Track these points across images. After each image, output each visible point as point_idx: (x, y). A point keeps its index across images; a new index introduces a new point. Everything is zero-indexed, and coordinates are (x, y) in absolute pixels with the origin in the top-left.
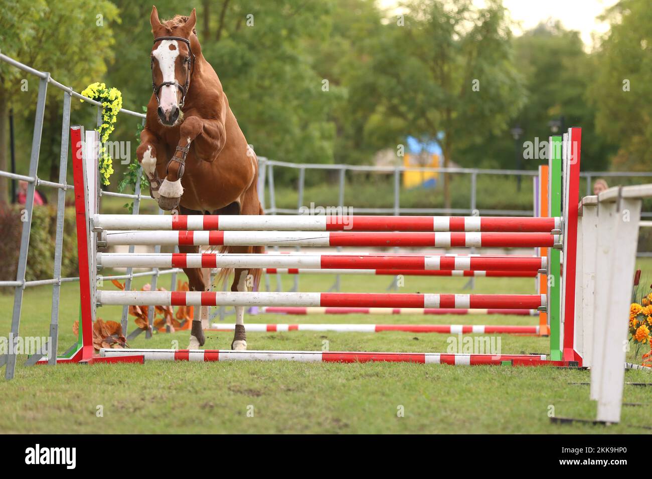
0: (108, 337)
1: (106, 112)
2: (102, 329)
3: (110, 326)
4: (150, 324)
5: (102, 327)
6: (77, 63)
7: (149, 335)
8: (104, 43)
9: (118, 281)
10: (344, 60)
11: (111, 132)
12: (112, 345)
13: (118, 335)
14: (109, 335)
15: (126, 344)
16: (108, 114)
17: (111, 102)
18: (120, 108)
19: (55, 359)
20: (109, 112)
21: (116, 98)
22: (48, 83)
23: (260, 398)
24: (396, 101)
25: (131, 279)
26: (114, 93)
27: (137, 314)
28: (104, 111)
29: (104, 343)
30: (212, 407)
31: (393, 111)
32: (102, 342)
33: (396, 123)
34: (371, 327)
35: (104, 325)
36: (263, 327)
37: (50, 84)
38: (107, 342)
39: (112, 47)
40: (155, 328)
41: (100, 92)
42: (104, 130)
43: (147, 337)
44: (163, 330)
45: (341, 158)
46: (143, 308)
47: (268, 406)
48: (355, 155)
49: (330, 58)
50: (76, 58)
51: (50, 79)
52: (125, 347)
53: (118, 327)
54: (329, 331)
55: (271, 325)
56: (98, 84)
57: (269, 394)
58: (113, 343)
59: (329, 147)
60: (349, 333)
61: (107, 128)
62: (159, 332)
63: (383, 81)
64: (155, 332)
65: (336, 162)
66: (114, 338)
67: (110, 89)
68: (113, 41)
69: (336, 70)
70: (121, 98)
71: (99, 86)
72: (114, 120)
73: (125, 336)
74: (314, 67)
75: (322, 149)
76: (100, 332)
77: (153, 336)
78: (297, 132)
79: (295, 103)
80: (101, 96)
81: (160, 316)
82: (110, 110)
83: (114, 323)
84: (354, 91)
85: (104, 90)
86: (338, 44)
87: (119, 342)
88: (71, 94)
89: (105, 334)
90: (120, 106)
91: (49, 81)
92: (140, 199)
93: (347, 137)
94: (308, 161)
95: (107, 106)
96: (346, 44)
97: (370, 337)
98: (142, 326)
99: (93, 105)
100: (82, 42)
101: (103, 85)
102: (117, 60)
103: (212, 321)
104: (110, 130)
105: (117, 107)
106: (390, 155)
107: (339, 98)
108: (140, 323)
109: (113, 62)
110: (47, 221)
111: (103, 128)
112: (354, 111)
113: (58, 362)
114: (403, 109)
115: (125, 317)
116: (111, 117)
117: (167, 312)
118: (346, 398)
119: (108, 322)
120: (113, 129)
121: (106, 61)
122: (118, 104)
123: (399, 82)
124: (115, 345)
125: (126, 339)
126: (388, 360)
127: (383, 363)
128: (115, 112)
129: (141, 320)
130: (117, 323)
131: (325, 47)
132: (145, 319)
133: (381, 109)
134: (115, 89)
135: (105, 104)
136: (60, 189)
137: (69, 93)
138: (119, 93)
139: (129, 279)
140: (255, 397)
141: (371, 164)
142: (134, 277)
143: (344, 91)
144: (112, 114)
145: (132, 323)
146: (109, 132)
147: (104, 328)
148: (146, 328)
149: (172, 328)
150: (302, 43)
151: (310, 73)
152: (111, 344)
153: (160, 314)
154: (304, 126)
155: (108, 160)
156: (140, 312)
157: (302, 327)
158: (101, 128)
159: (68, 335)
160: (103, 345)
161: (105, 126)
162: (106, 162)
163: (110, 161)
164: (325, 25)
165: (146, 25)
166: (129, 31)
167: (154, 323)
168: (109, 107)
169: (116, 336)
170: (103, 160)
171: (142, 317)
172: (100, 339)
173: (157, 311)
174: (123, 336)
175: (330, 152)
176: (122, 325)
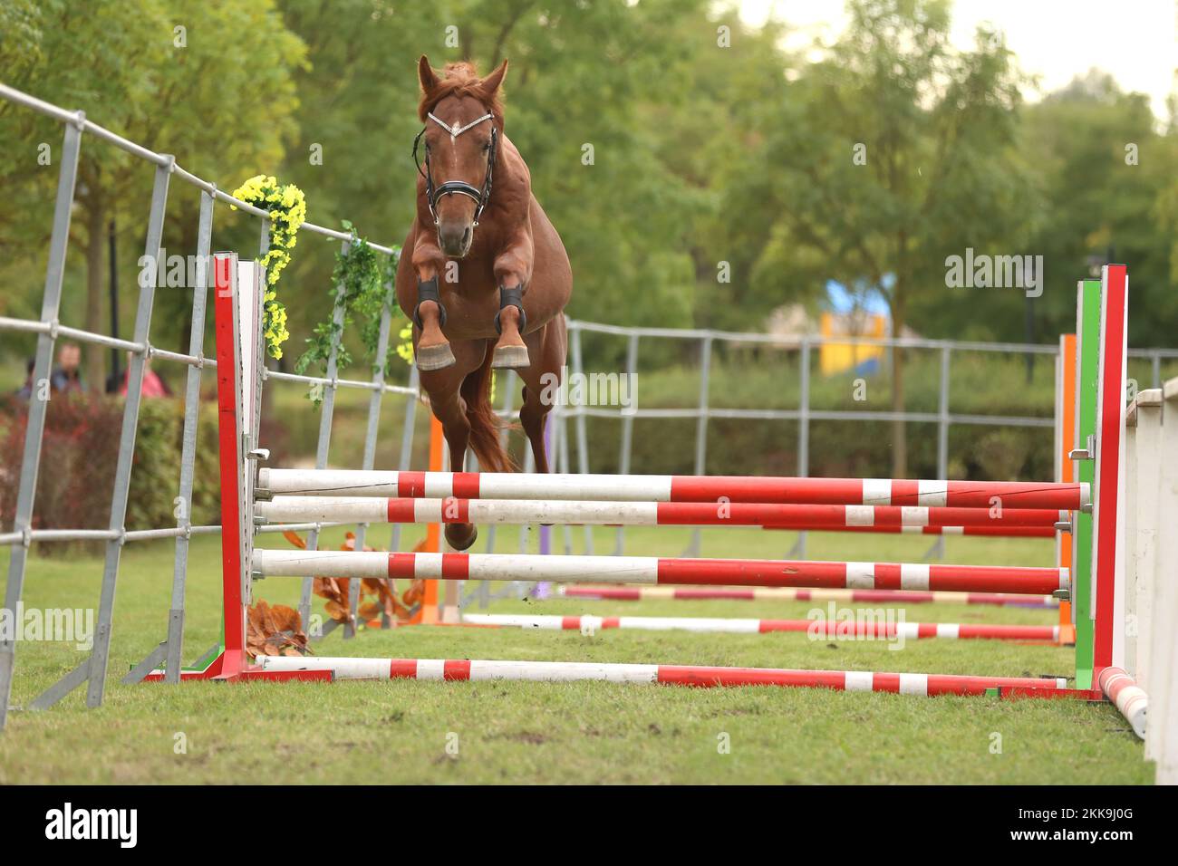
0: (274, 633)
1: (278, 229)
2: (267, 621)
3: (279, 614)
4: (351, 613)
5: (265, 616)
6: (231, 142)
7: (350, 632)
8: (280, 108)
9: (297, 533)
10: (714, 143)
11: (284, 266)
12: (283, 648)
13: (294, 631)
14: (278, 631)
15: (306, 647)
16: (281, 232)
17: (286, 210)
18: (302, 221)
19: (177, 674)
20: (282, 229)
21: (295, 204)
22: (172, 174)
23: (543, 747)
24: (807, 217)
25: (319, 531)
26: (292, 194)
27: (331, 595)
28: (274, 226)
29: (268, 645)
30: (453, 761)
31: (803, 235)
32: (264, 645)
33: (807, 255)
34: (752, 625)
35: (269, 613)
36: (555, 621)
37: (175, 175)
38: (273, 644)
39: (295, 115)
40: (361, 620)
41: (267, 192)
42: (273, 260)
43: (345, 637)
44: (377, 624)
45: (706, 319)
46: (343, 582)
47: (555, 762)
48: (734, 314)
49: (692, 139)
50: (229, 134)
51: (174, 167)
52: (306, 653)
53: (292, 617)
54: (675, 631)
55: (571, 618)
56: (263, 177)
57: (559, 741)
58: (284, 645)
59: (686, 297)
60: (712, 634)
61: (278, 258)
62: (368, 626)
63: (787, 181)
64: (361, 627)
65: (698, 326)
66: (286, 636)
67: (284, 187)
68: (296, 103)
69: (699, 161)
70: (305, 203)
71: (266, 181)
72: (292, 243)
73: (306, 633)
74: (661, 155)
75: (672, 302)
76: (262, 625)
77: (358, 635)
78: (629, 272)
79: (624, 218)
80: (269, 199)
81: (372, 599)
82: (286, 224)
83: (288, 610)
84: (734, 197)
85: (274, 188)
86: (706, 115)
87: (295, 644)
88: (214, 195)
89: (269, 629)
90: (302, 218)
91: (172, 170)
92: (335, 387)
94: (646, 323)
95: (279, 217)
96: (720, 113)
97: (748, 641)
98: (337, 616)
99: (253, 216)
100: (241, 105)
101: (273, 180)
102: (304, 138)
103: (463, 608)
104: (284, 262)
105: (297, 219)
106: (797, 315)
107: (703, 210)
108: (335, 610)
109: (296, 142)
110: (174, 424)
111: (271, 258)
112: (732, 235)
113: (184, 677)
114: (822, 231)
115: (305, 599)
116: (286, 237)
117: (384, 592)
118: (697, 750)
119: (276, 607)
120: (288, 259)
121: (285, 140)
122: (298, 215)
123: (816, 182)
124: (288, 651)
125: (307, 639)
126: (781, 684)
127: (770, 688)
128: (292, 230)
129: (336, 606)
130: (291, 610)
131: (682, 118)
132: (343, 604)
133: (781, 231)
134: (293, 187)
135: (275, 214)
136: (191, 366)
137: (210, 192)
138: (300, 195)
139: (314, 530)
140: (535, 745)
141: (762, 330)
142: (322, 528)
143: (714, 198)
144: (288, 232)
145: (319, 611)
146: (280, 265)
147: (269, 618)
148: (344, 620)
149: (394, 619)
150: (641, 111)
151: (653, 165)
152: (281, 647)
153: (371, 594)
154: (641, 261)
155: (280, 315)
156: (337, 590)
157: (626, 622)
158: (268, 258)
159: (204, 631)
160: (266, 650)
161: (276, 253)
162: (275, 318)
163: (284, 317)
164: (681, 78)
165: (358, 75)
166: (327, 86)
167: (359, 611)
168: (283, 219)
169: (290, 632)
170: (270, 316)
171: (339, 599)
172: (262, 637)
173: (366, 590)
174: (302, 633)
175: (687, 307)
176: (300, 613)
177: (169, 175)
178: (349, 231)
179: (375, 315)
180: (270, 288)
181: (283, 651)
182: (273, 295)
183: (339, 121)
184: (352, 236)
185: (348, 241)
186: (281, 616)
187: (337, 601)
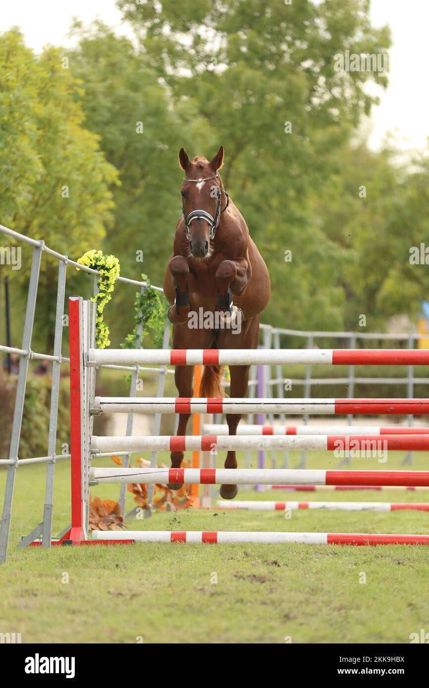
0: (105, 516)
1: (103, 280)
2: (100, 508)
4: (149, 502)
5: (99, 506)
6: (74, 227)
7: (149, 514)
8: (102, 206)
9: (117, 457)
10: (355, 222)
11: (107, 302)
12: (110, 525)
13: (116, 514)
14: (107, 515)
15: (124, 524)
16: (105, 283)
17: (108, 270)
18: (118, 276)
19: (49, 541)
20: (106, 281)
21: (114, 266)
22: (42, 251)
23: (264, 585)
25: (130, 456)
26: (112, 260)
27: (137, 492)
28: (101, 279)
29: (101, 523)
31: (408, 275)
32: (99, 522)
33: (410, 288)
34: (386, 506)
35: (102, 504)
36: (271, 505)
37: (45, 253)
38: (104, 522)
39: (111, 211)
40: (155, 507)
41: (97, 260)
43: (145, 517)
44: (163, 509)
45: (352, 325)
46: (142, 486)
49: (342, 219)
50: (74, 222)
51: (44, 247)
52: (123, 527)
53: (115, 507)
55: (280, 502)
56: (95, 251)
57: (273, 581)
58: (110, 523)
59: (337, 313)
61: (103, 298)
62: (158, 510)
63: (397, 244)
64: (153, 511)
65: (347, 330)
66: (112, 517)
67: (106, 255)
68: (112, 205)
69: (346, 232)
70: (119, 265)
71: (96, 253)
72: (112, 289)
73: (123, 515)
74: (325, 229)
75: (332, 316)
76: (97, 510)
77: (152, 515)
78: (305, 297)
79: (304, 267)
80: (98, 263)
81: (160, 494)
82: (108, 278)
83: (112, 502)
84: (367, 253)
85: (101, 257)
86: (349, 205)
87: (116, 522)
88: (66, 263)
89: (102, 514)
90: (118, 274)
91: (43, 249)
92: (138, 372)
93: (359, 302)
94: (318, 328)
95: (104, 274)
96: (358, 205)
98: (141, 505)
99: (89, 273)
100: (80, 205)
101: (100, 252)
102: (117, 223)
103: (214, 498)
104: (107, 299)
105: (115, 275)
106: (404, 320)
107: (349, 261)
108: (139, 501)
109: (112, 225)
110: (43, 392)
111: (99, 298)
112: (366, 276)
113: (53, 543)
114: (418, 273)
115: (122, 495)
116: (108, 286)
117: (167, 490)
119: (105, 501)
120: (110, 298)
121: (105, 225)
122: (115, 273)
123: (414, 244)
124: (113, 526)
125: (124, 519)
127: (395, 546)
128: (112, 281)
129: (141, 499)
130: (114, 502)
131: (335, 206)
132: (144, 497)
133: (394, 273)
134: (112, 256)
135: (102, 272)
136: (54, 362)
137: (64, 261)
138: (117, 261)
139: (127, 456)
140: (260, 583)
141: (383, 331)
142: (132, 454)
143: (355, 254)
144: (109, 282)
145: (130, 502)
146: (105, 302)
147: (101, 507)
148: (145, 506)
149: (173, 506)
150: (312, 202)
151: (321, 236)
152: (108, 524)
153: (160, 491)
154: (313, 292)
155: (105, 331)
156: (140, 489)
157: (312, 505)
158: (96, 297)
159: (63, 514)
160: (100, 525)
161: (102, 295)
162: (102, 333)
163: (108, 332)
164: (335, 185)
165: (148, 186)
166: (130, 193)
167: (154, 501)
168: (106, 275)
169: (114, 515)
170: (100, 331)
171: (142, 495)
172: (97, 518)
173: (157, 489)
174: (121, 516)
175: (340, 319)
176: (119, 504)
177: (41, 252)
178: (145, 281)
179: (160, 328)
180: (99, 315)
181: (110, 527)
182: (101, 319)
183: (136, 214)
184: (147, 283)
185: (145, 287)
186: (108, 506)
187: (141, 496)
